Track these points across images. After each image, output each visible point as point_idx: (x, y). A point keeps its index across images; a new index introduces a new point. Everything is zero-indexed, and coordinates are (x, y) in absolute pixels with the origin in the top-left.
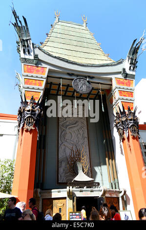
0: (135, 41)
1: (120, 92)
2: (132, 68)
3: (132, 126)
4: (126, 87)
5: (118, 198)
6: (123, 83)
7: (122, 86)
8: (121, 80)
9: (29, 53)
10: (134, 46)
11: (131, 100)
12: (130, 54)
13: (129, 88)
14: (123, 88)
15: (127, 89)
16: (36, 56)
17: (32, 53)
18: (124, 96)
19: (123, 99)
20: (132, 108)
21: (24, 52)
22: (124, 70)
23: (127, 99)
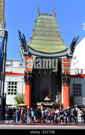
0: (74, 38)
1: (64, 65)
2: (71, 53)
3: (66, 81)
4: (67, 63)
5: (60, 106)
6: (66, 61)
7: (65, 63)
8: (65, 59)
9: (26, 51)
10: (74, 41)
11: (69, 69)
12: (71, 45)
13: (69, 63)
14: (66, 63)
15: (68, 64)
16: (29, 53)
17: (28, 51)
18: (66, 67)
19: (65, 69)
20: (69, 72)
21: (25, 51)
22: (67, 54)
23: (67, 69)
